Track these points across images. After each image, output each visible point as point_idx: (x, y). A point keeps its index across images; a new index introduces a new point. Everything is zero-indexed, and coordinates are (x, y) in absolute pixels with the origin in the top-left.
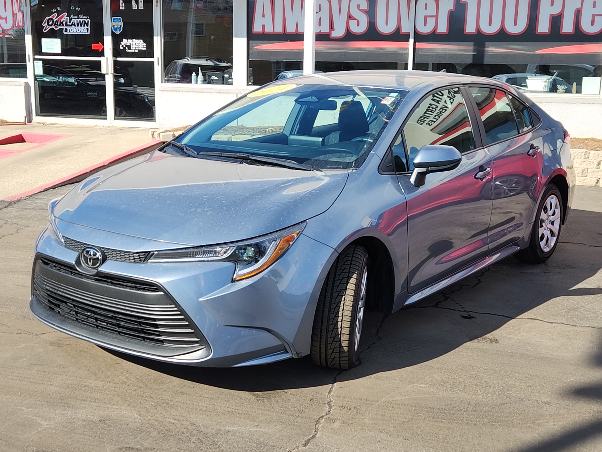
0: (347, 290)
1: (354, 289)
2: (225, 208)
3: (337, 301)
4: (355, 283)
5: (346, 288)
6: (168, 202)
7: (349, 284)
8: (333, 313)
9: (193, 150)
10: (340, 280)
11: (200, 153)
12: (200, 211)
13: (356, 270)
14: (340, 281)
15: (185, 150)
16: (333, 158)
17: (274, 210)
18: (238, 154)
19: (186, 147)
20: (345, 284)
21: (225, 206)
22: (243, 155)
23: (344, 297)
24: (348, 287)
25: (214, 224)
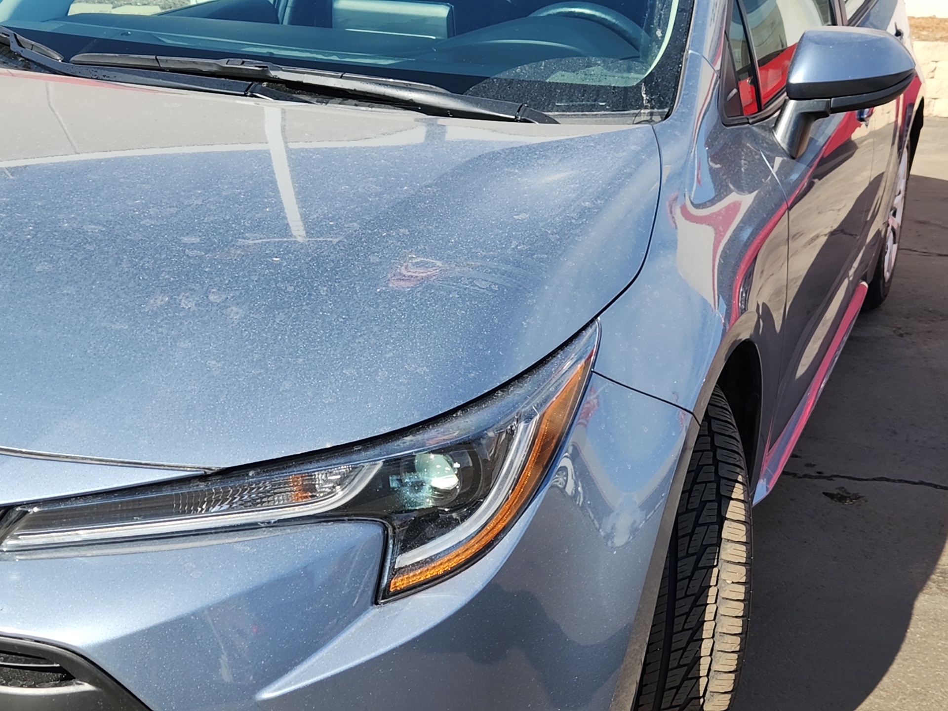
0: (723, 545)
1: (744, 539)
2: (290, 289)
3: (695, 588)
4: (743, 518)
5: (720, 538)
6: (38, 269)
7: (726, 523)
8: (683, 630)
9: (43, 48)
10: (693, 510)
11: (75, 58)
12: (191, 305)
13: (738, 470)
14: (695, 513)
15: (14, 47)
16: (558, 74)
17: (489, 289)
18: (223, 63)
19: (15, 36)
20: (712, 523)
21: (289, 280)
22: (243, 63)
23: (715, 570)
24: (724, 535)
25: (271, 365)
